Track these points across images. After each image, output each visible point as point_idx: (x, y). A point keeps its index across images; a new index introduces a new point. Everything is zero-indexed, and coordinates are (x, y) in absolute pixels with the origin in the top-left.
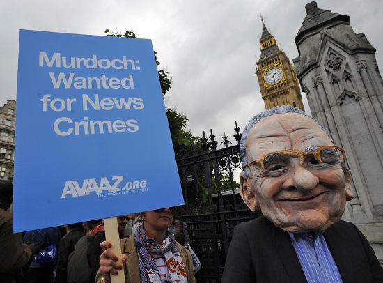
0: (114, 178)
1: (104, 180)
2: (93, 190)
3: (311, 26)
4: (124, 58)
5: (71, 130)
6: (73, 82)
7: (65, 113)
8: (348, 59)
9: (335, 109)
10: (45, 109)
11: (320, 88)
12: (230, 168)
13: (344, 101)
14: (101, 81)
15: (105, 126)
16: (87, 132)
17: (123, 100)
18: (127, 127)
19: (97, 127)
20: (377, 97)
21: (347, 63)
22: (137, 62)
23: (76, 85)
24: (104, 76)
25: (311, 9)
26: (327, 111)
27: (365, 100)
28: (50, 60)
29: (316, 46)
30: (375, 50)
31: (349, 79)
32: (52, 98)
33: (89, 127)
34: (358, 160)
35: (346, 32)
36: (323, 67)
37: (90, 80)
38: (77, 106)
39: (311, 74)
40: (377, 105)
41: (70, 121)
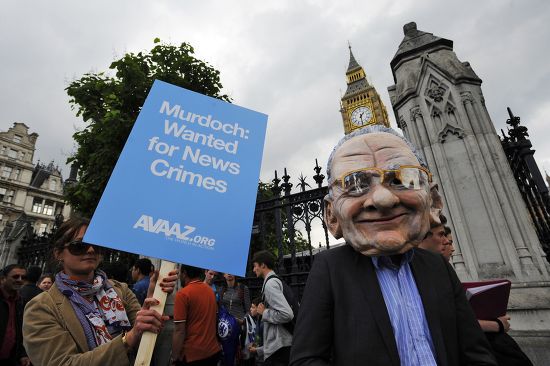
0: (186, 227)
1: (177, 226)
2: (163, 231)
3: (410, 49)
4: (237, 125)
5: (164, 173)
6: (183, 133)
7: (165, 157)
8: (451, 88)
9: (436, 147)
10: (150, 148)
11: (419, 122)
12: (307, 218)
13: (446, 138)
14: (208, 139)
15: (196, 179)
16: (178, 179)
17: (221, 161)
18: (216, 186)
19: (188, 177)
20: (484, 135)
21: (450, 94)
22: (247, 131)
23: (184, 137)
24: (211, 136)
25: (410, 29)
26: (427, 149)
27: (470, 137)
28: (170, 109)
29: (415, 72)
30: (481, 81)
31: (453, 112)
32: (159, 141)
33: (181, 175)
34: (462, 210)
35: (449, 58)
36: (423, 97)
37: (198, 135)
38: (178, 154)
39: (409, 105)
40: (483, 144)
41: (167, 165)
